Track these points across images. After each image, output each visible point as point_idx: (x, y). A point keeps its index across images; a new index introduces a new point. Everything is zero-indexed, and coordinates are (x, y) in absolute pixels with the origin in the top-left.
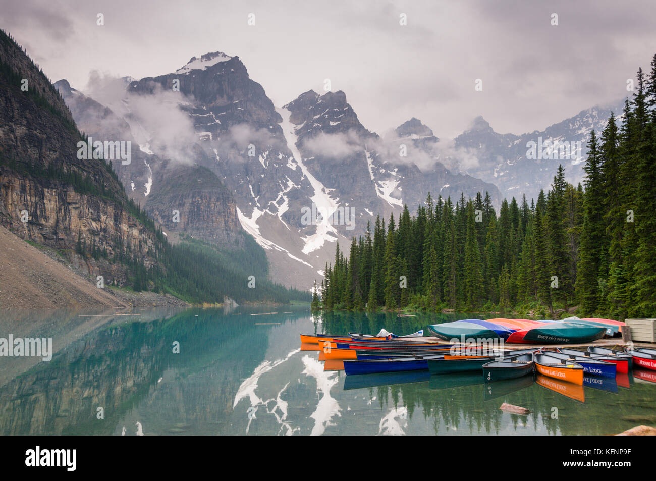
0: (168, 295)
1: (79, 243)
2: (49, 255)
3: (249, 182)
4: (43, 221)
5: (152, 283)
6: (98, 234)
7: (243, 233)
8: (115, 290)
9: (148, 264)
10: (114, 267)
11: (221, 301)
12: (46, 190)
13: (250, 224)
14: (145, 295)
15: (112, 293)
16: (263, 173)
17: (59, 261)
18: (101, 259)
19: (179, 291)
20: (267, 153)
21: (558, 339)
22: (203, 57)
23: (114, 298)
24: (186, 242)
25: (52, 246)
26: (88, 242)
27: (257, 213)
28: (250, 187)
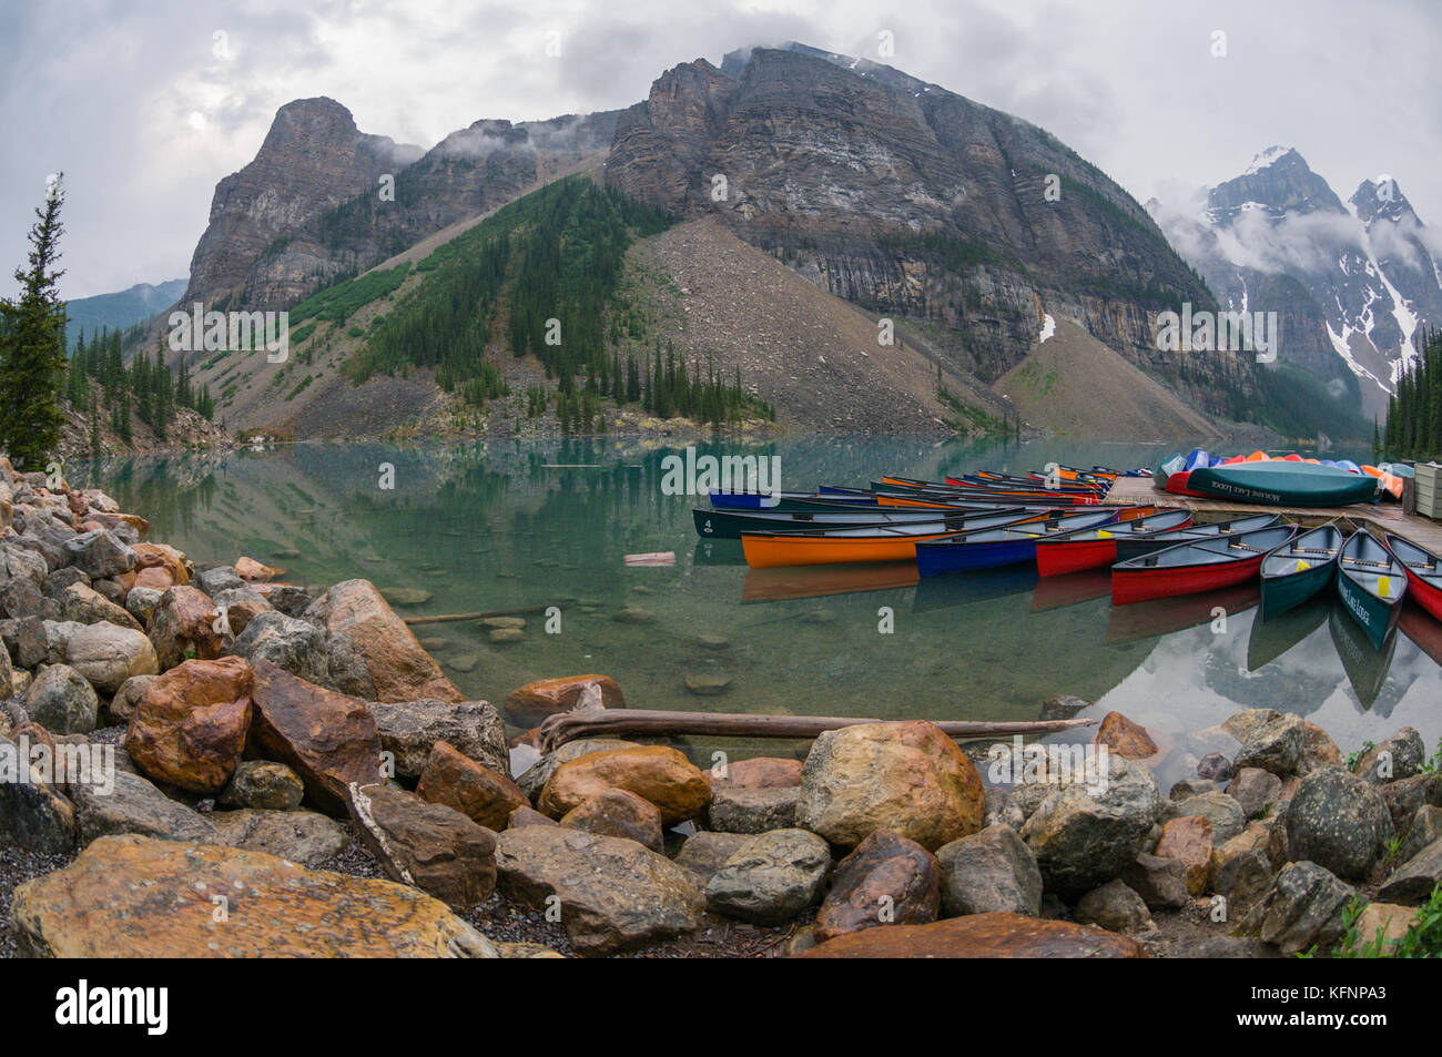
0: (1265, 427)
1: (1183, 367)
2: (1157, 381)
3: (1335, 293)
4: (1149, 346)
5: (1250, 412)
6: (1199, 358)
7: (1335, 355)
8: (1218, 420)
9: (1246, 390)
10: (1215, 394)
11: (1315, 437)
12: (1148, 312)
13: (1341, 345)
14: (1245, 427)
15: (1214, 423)
16: (1346, 281)
17: (1166, 388)
18: (1204, 385)
19: (1276, 423)
20: (1345, 257)
21: (1255, 493)
22: (1265, 153)
23: (1214, 430)
24: (1285, 366)
25: (1160, 372)
26: (1190, 366)
27: (1347, 331)
28: (1337, 299)
